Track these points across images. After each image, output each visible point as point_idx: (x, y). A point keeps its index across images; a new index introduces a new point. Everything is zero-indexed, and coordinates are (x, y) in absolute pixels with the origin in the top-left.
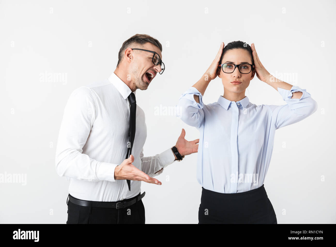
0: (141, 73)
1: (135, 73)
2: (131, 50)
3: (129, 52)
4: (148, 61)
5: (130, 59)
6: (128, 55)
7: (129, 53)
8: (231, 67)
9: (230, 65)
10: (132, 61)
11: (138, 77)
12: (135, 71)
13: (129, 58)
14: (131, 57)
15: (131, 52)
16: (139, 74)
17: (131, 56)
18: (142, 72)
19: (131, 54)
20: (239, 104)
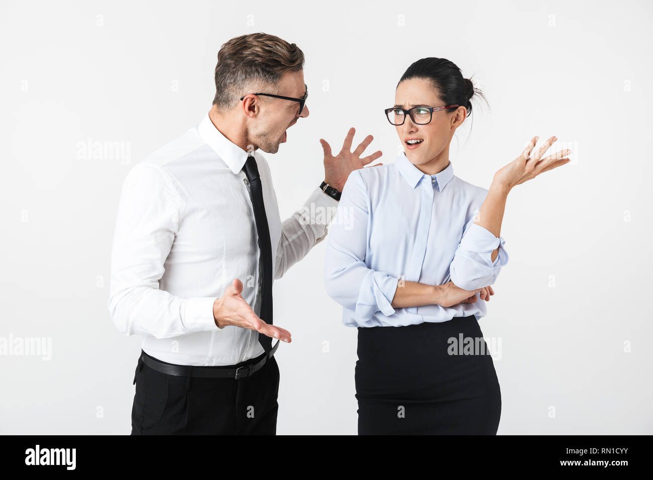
20: (434, 181)
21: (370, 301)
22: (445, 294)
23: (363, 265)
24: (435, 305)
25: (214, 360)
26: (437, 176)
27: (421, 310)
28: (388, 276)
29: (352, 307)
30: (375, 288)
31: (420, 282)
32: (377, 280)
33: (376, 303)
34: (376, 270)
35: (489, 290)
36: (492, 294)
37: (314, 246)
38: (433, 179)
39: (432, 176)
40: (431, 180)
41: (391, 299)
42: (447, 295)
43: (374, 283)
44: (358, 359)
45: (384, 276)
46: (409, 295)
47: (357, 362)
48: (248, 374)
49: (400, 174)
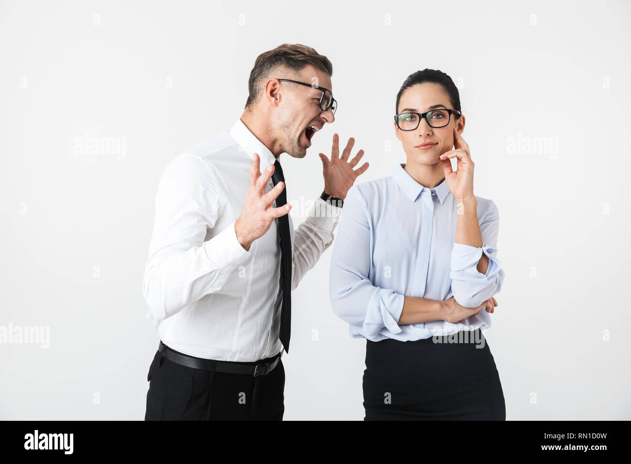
0: (298, 129)
1: (286, 129)
2: (277, 82)
3: (274, 85)
4: (311, 104)
5: (276, 101)
6: (272, 93)
7: (273, 88)
8: (414, 119)
9: (413, 114)
10: (281, 104)
11: (291, 138)
12: (287, 124)
13: (273, 99)
14: (278, 97)
15: (278, 86)
16: (294, 131)
17: (277, 93)
18: (300, 127)
19: (278, 91)
20: (433, 194)
21: (378, 320)
22: (451, 311)
23: (368, 284)
24: (441, 321)
25: (237, 355)
26: (436, 189)
27: (428, 326)
28: (394, 293)
29: (360, 325)
30: (382, 307)
31: (425, 297)
32: (383, 299)
33: (383, 322)
34: (381, 288)
35: (494, 302)
36: (495, 305)
37: (323, 252)
38: (432, 193)
39: (432, 189)
40: (430, 193)
41: (398, 318)
42: (453, 311)
43: (381, 302)
44: (366, 368)
45: (390, 295)
46: (416, 313)
47: (365, 371)
48: (265, 372)
49: (399, 187)
